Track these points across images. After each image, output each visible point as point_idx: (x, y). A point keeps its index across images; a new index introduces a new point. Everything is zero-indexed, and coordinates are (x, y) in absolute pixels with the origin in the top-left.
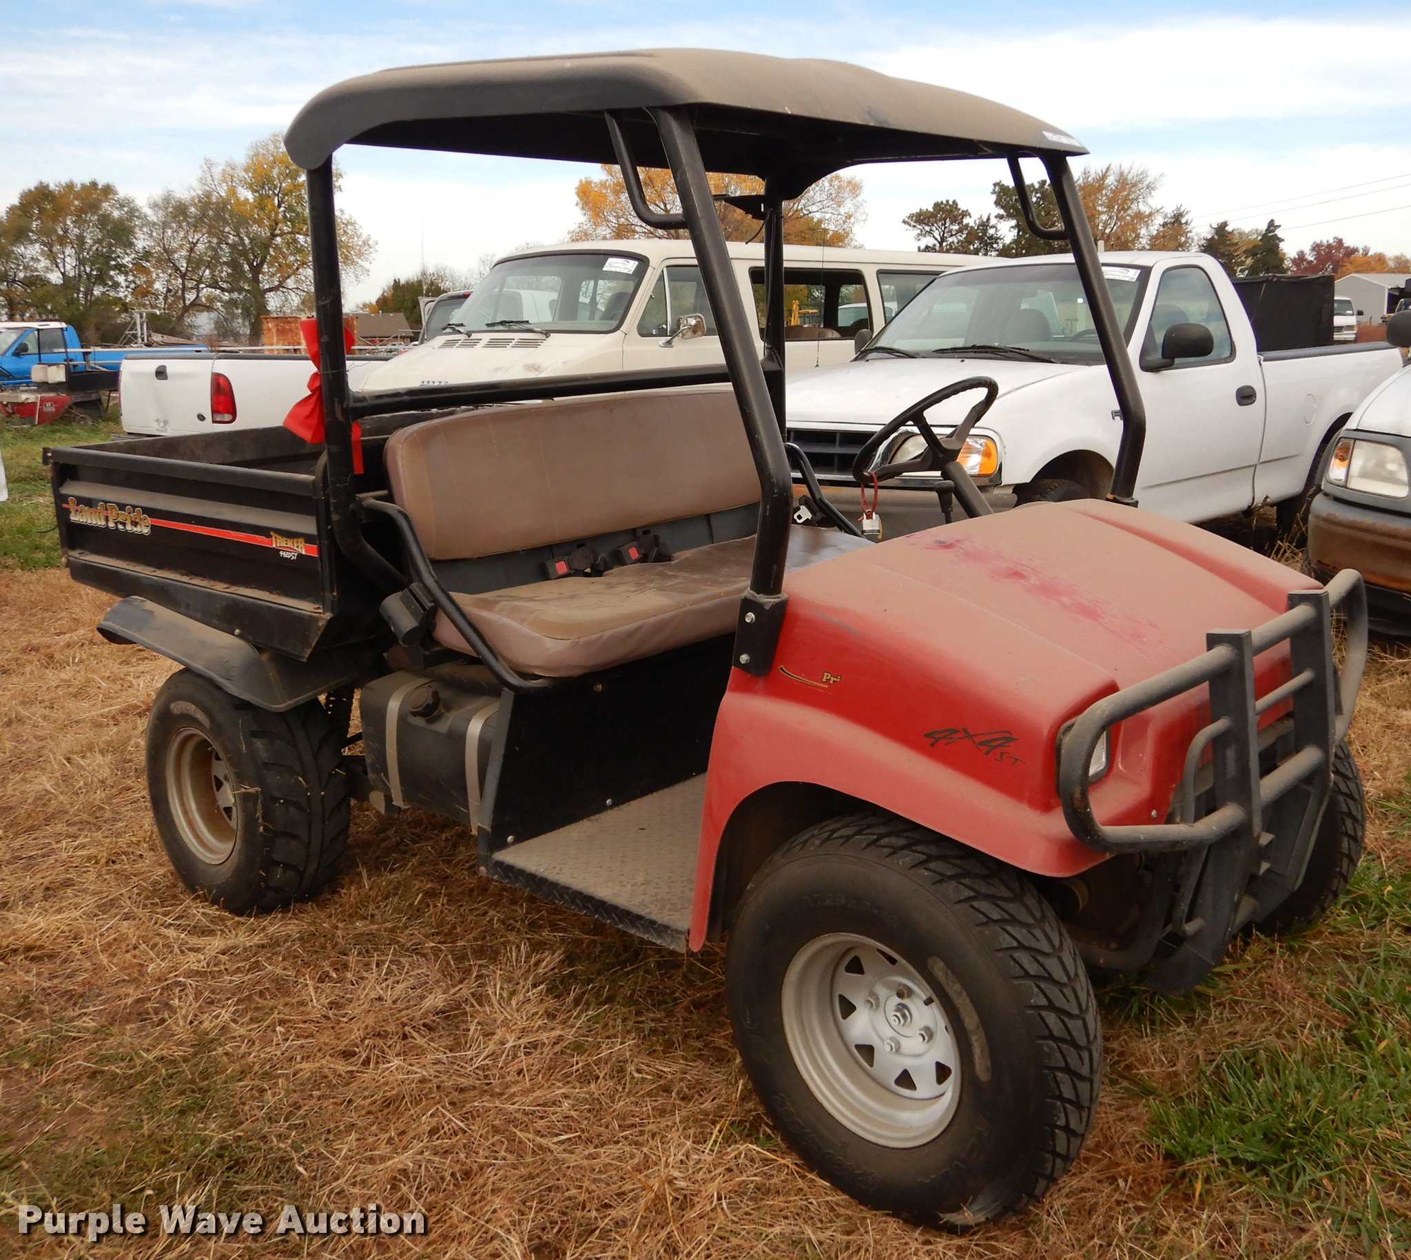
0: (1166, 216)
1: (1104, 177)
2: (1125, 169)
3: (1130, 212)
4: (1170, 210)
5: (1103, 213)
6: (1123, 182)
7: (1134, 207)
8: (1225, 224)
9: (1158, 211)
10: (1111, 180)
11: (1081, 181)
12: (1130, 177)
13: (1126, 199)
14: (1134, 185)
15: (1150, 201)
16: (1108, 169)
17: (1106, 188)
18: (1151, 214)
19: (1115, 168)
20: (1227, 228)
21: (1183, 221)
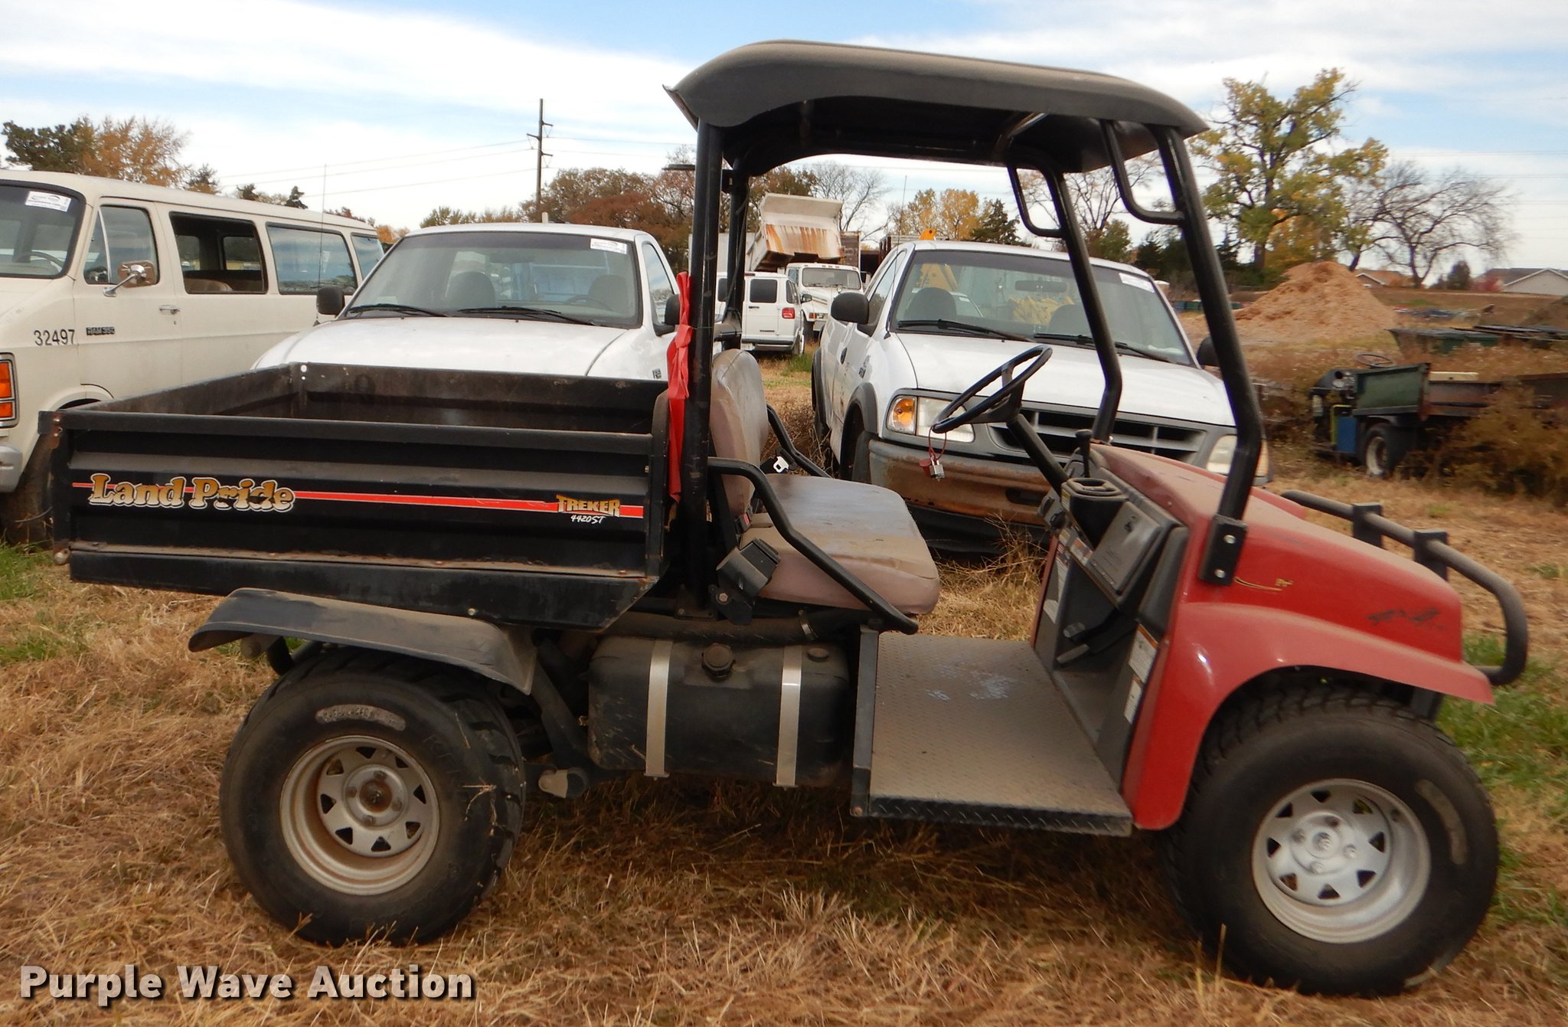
0: (192, 174)
1: (128, 129)
2: (150, 122)
3: (156, 166)
4: (197, 168)
5: (128, 165)
6: (148, 136)
7: (161, 161)
8: (252, 187)
9: (186, 169)
10: (135, 133)
11: (102, 130)
12: (154, 131)
13: (152, 153)
14: (160, 140)
15: (177, 157)
16: (132, 121)
17: (130, 140)
18: (178, 171)
19: (139, 119)
20: (254, 191)
21: (210, 180)
